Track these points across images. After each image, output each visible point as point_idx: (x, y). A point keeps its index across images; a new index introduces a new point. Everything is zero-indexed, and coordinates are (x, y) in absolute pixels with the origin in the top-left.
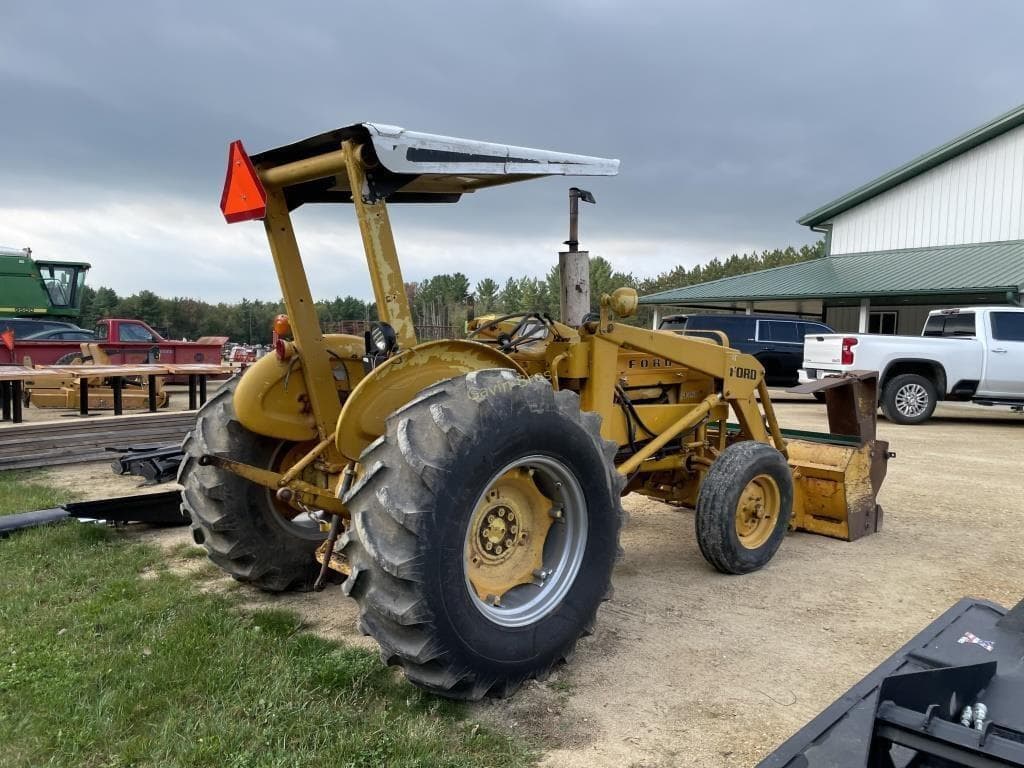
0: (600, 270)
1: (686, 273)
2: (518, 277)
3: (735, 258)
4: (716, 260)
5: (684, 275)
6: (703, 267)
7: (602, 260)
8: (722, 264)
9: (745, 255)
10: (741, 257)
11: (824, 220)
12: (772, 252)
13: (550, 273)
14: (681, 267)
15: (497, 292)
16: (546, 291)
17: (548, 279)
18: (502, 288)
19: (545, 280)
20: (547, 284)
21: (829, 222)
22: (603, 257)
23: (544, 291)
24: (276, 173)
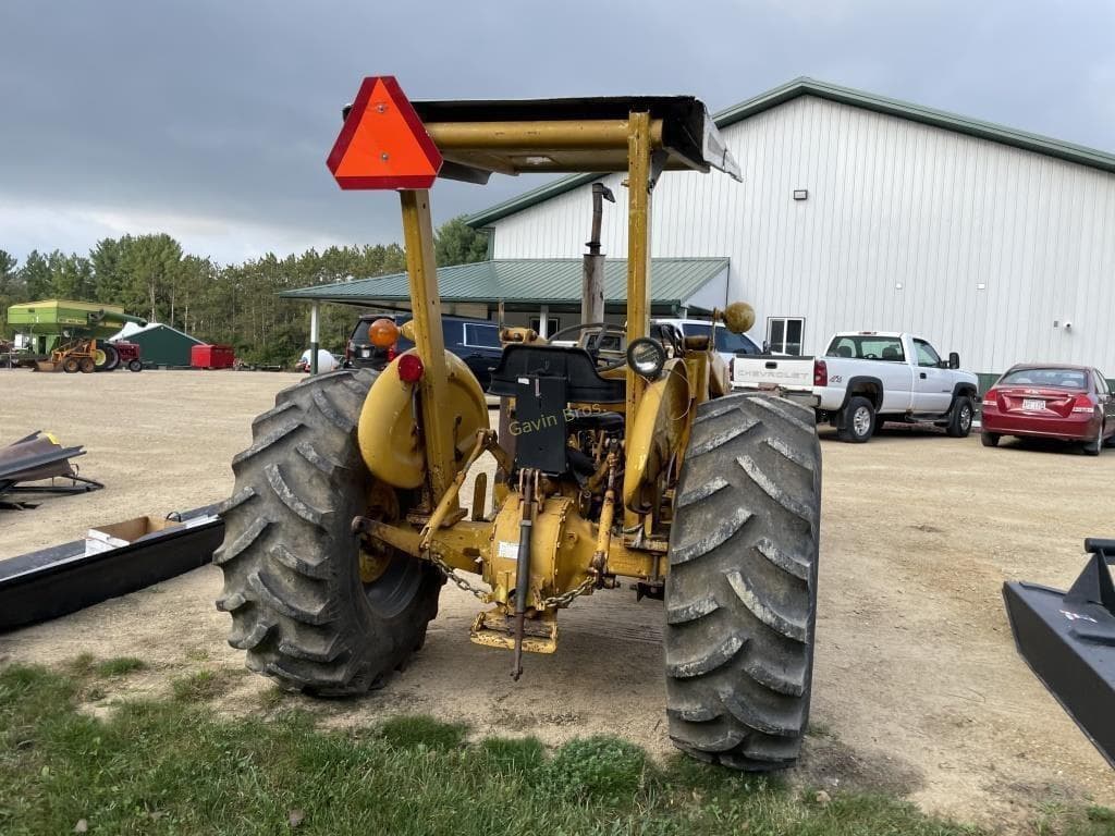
0: (166, 251)
1: (279, 262)
2: (45, 251)
3: (334, 250)
4: (313, 250)
5: (276, 264)
6: (299, 257)
7: (169, 238)
8: (321, 256)
9: (346, 248)
10: (341, 249)
11: (487, 223)
12: (374, 247)
13: (95, 249)
14: (272, 255)
15: (14, 270)
16: (90, 272)
17: (93, 256)
18: (22, 264)
19: (87, 256)
20: (91, 262)
21: (491, 225)
22: (169, 234)
23: (86, 271)
24: (442, 131)
